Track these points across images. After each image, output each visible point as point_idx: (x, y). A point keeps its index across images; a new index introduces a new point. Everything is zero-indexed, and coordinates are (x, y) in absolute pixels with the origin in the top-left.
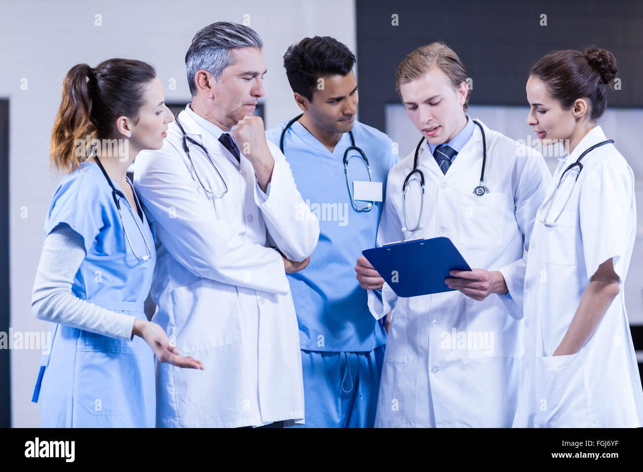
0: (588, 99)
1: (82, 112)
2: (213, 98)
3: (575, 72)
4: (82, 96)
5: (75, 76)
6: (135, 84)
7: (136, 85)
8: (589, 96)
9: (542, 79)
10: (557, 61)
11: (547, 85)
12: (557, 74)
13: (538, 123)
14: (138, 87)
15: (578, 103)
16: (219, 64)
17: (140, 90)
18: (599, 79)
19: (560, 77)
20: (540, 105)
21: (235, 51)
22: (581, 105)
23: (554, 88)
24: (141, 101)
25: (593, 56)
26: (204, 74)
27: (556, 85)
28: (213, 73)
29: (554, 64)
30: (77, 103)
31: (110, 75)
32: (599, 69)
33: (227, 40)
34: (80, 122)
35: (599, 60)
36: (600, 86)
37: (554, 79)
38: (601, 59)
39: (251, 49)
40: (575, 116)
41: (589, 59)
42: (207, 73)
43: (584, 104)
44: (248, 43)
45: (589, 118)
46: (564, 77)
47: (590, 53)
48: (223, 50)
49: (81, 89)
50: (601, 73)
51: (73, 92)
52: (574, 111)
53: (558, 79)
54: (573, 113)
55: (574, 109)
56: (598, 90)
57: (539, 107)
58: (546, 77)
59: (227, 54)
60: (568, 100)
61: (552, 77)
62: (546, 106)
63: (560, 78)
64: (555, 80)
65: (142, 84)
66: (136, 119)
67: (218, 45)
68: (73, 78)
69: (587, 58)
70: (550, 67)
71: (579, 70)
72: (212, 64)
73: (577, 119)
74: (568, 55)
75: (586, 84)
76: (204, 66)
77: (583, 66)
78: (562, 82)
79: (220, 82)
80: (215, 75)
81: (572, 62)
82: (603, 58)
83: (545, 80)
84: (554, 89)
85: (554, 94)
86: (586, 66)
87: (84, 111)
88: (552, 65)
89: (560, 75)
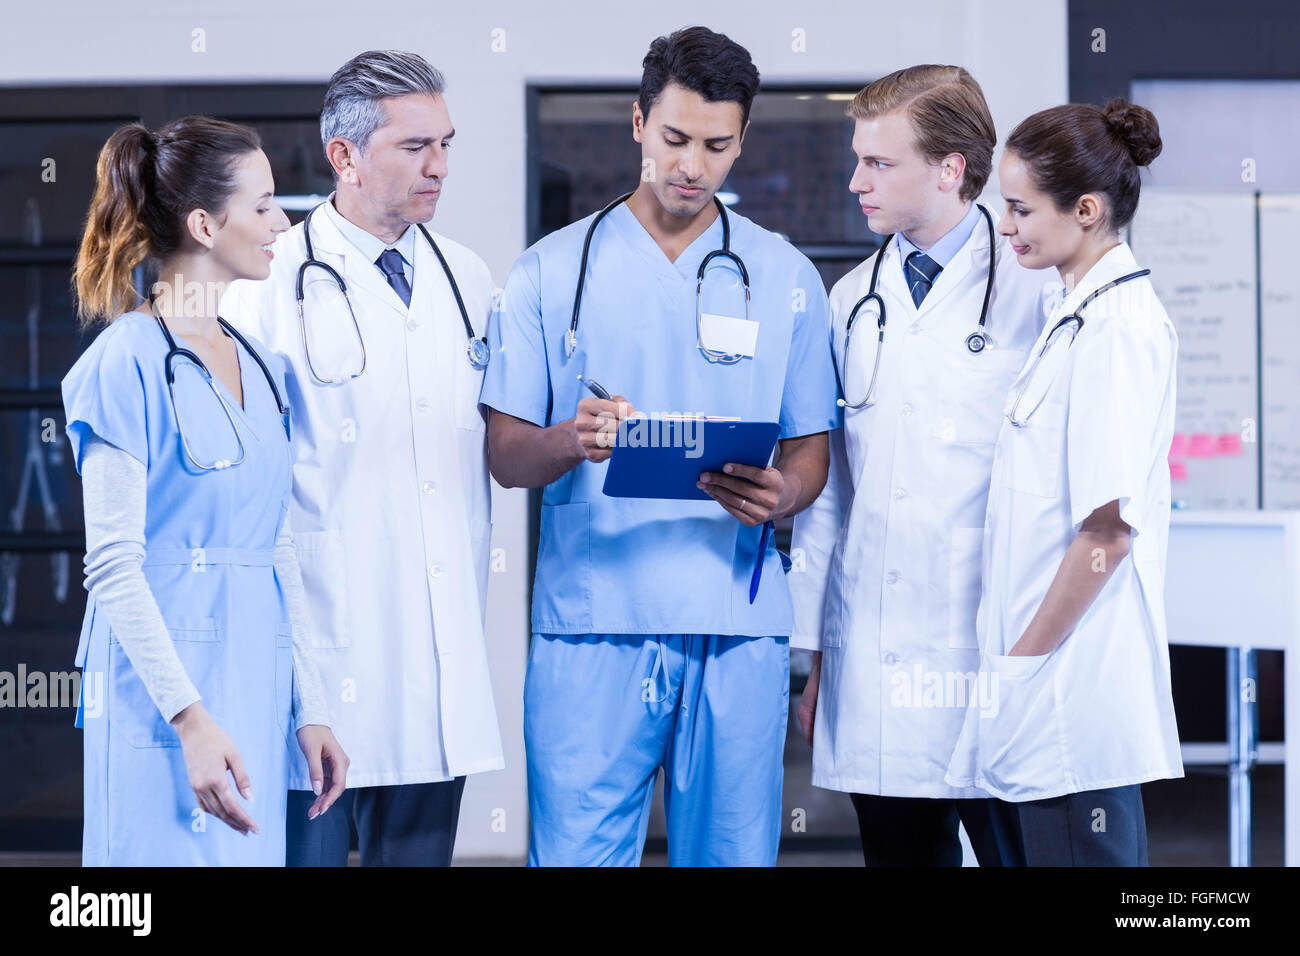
0: (1103, 195)
1: (125, 206)
2: (360, 184)
3: (1080, 147)
4: (129, 179)
5: (120, 144)
6: (221, 154)
7: (224, 156)
8: (1105, 189)
9: (1022, 157)
10: (1050, 124)
11: (1030, 167)
12: (1048, 148)
13: (1017, 232)
14: (226, 161)
15: (1085, 201)
16: (363, 125)
17: (229, 166)
18: (1125, 158)
19: (1052, 154)
20: (1018, 201)
21: (387, 102)
22: (1089, 204)
23: (1043, 173)
24: (230, 184)
25: (1115, 118)
26: (343, 145)
27: (1046, 168)
28: (355, 142)
29: (1045, 131)
30: (119, 190)
31: (179, 139)
32: (1126, 140)
33: (373, 85)
34: (119, 224)
35: (1126, 124)
36: (1126, 171)
37: (1042, 158)
38: (1131, 123)
39: (416, 96)
40: (1081, 224)
41: (1108, 123)
42: (346, 142)
43: (1097, 203)
44: (408, 87)
45: (1107, 226)
46: (1060, 154)
47: (1112, 111)
48: (368, 102)
49: (127, 169)
50: (1131, 148)
51: (114, 172)
52: (1078, 214)
53: (1048, 159)
54: (1076, 219)
55: (1078, 211)
56: (1123, 177)
57: (1018, 204)
58: (1029, 154)
59: (373, 109)
60: (1067, 195)
61: (1040, 153)
62: (1028, 204)
63: (1053, 157)
64: (1045, 160)
65: (232, 157)
66: (222, 216)
67: (360, 93)
68: (115, 149)
69: (1105, 120)
70: (1037, 135)
71: (1086, 144)
72: (353, 125)
73: (1086, 229)
74: (1072, 114)
75: (1099, 168)
76: (340, 131)
77: (1095, 135)
78: (1055, 164)
79: (367, 156)
80: (359, 144)
81: (1077, 128)
82: (1135, 121)
83: (1027, 159)
84: (1043, 176)
85: (1041, 185)
86: (1101, 136)
87: (128, 205)
88: (1041, 132)
89: (1053, 152)
